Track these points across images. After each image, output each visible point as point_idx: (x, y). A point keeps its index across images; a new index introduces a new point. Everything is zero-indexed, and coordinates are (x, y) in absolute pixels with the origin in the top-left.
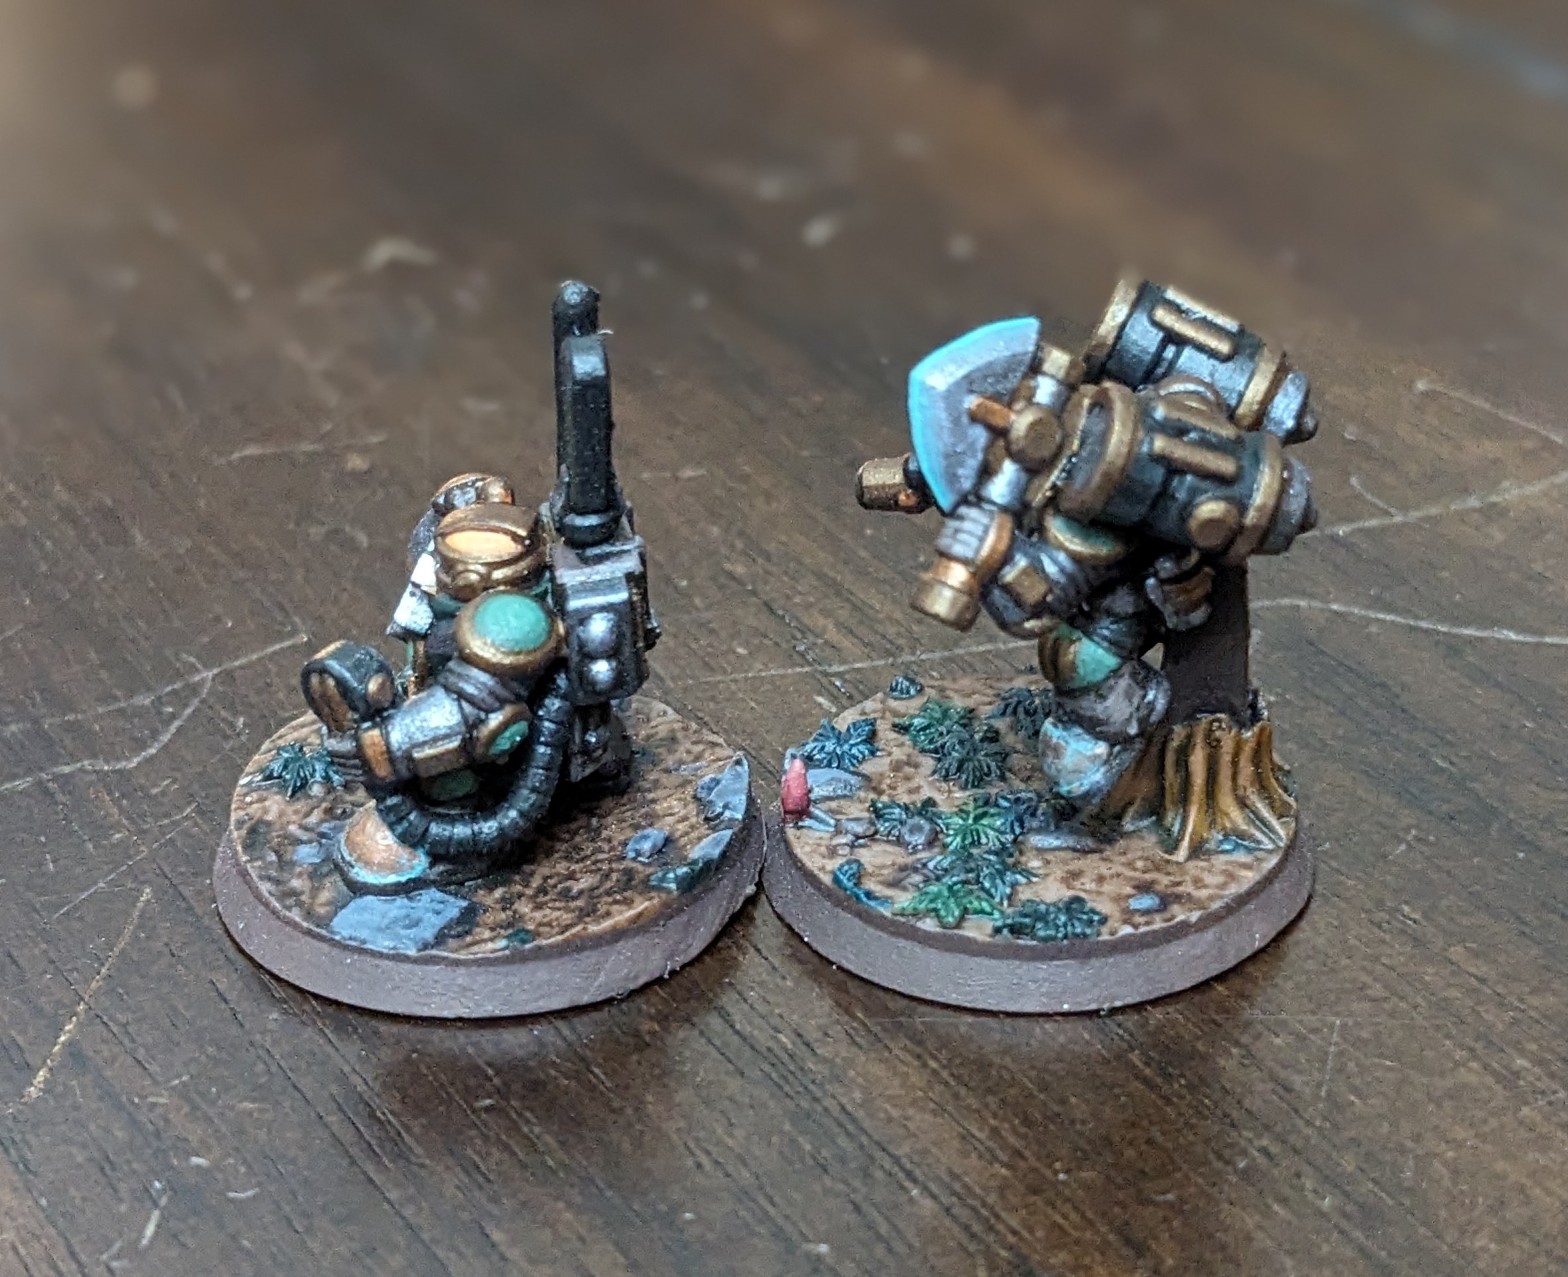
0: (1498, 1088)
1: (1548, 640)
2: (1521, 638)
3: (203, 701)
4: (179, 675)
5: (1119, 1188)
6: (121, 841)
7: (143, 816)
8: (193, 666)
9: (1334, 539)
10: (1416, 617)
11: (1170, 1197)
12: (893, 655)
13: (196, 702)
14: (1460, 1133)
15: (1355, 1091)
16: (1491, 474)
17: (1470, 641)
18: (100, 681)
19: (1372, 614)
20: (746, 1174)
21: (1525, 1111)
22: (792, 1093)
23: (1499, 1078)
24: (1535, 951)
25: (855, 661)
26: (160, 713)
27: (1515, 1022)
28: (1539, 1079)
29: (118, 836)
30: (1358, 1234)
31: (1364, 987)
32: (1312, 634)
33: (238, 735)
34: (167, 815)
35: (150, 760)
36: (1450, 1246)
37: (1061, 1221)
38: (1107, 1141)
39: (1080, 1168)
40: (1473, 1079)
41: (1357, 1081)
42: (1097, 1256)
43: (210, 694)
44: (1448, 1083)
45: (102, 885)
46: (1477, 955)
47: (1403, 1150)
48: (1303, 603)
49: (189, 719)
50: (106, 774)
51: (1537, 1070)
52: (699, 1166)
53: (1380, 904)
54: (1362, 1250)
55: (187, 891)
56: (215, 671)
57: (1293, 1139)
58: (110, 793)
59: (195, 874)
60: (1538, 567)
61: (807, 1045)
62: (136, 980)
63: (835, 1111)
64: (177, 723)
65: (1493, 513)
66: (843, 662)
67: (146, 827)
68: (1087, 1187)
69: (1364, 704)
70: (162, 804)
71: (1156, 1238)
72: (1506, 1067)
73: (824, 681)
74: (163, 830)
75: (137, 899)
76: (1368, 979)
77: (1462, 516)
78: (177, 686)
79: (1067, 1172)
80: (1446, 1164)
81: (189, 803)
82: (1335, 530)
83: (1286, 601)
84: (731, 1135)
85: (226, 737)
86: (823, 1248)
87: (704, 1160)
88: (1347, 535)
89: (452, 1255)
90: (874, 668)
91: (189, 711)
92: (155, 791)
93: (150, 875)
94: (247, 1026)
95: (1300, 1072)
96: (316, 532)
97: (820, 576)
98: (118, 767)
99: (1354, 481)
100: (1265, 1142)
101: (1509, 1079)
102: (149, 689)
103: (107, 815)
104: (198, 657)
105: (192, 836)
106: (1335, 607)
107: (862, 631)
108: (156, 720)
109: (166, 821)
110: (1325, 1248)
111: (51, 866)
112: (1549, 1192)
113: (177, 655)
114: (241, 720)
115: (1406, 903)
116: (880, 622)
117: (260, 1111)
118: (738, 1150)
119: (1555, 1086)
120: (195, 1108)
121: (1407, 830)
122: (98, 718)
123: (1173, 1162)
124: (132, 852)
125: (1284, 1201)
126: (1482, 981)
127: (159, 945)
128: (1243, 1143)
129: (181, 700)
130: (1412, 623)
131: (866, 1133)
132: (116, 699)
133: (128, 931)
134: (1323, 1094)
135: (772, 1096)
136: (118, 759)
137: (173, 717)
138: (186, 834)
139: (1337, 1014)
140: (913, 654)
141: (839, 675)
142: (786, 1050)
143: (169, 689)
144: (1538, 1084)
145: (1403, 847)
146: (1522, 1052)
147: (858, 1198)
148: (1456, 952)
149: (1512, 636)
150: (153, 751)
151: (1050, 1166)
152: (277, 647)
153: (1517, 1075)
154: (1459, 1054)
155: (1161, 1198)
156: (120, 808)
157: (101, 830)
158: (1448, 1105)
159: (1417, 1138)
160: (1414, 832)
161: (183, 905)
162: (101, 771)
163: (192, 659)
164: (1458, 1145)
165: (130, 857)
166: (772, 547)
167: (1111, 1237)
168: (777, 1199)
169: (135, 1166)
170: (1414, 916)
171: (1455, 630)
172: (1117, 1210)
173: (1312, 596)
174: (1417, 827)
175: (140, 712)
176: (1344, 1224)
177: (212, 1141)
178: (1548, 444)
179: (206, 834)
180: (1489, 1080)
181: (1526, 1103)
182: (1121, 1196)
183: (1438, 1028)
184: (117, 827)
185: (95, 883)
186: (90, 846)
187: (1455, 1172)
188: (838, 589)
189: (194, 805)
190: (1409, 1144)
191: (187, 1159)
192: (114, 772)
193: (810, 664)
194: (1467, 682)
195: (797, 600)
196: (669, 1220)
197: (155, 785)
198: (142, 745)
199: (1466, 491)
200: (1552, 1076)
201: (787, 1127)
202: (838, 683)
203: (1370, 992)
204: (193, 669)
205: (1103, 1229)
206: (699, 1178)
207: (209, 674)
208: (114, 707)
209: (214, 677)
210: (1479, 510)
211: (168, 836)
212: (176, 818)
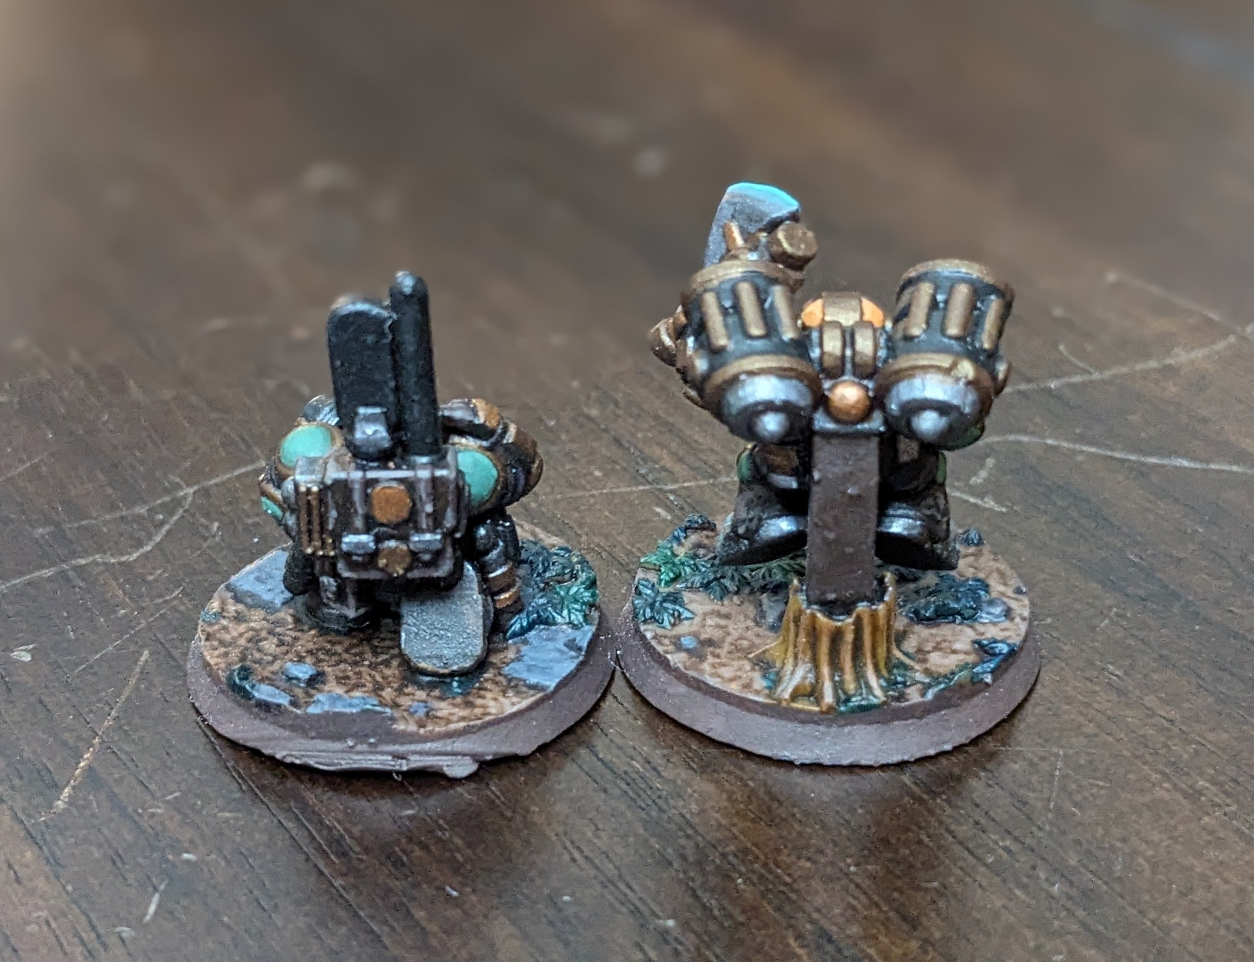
0: (1184, 802)
1: (1213, 466)
2: (1192, 465)
3: (185, 511)
4: (167, 491)
5: (898, 877)
6: (126, 615)
7: (141, 596)
8: (177, 484)
9: (1049, 391)
11: (936, 884)
12: (714, 477)
13: (181, 511)
14: (1155, 836)
15: (1076, 805)
16: (1166, 343)
17: (1154, 467)
19: (1078, 447)
20: (611, 866)
21: (1206, 819)
22: (643, 805)
23: (1186, 796)
24: (1210, 700)
25: (684, 482)
26: (153, 520)
27: (1196, 752)
28: (1216, 795)
29: (123, 611)
30: (1081, 913)
31: (1080, 726)
32: (1033, 461)
33: (214, 536)
34: (160, 596)
35: (146, 556)
36: (1153, 922)
37: (854, 902)
38: (886, 841)
39: (867, 863)
40: (1167, 796)
41: (1078, 798)
42: (882, 928)
43: (190, 505)
44: (1147, 798)
45: (111, 649)
46: (1167, 703)
47: (1113, 849)
48: (1025, 439)
49: (176, 523)
50: (113, 564)
51: (1214, 789)
52: (574, 860)
53: (1091, 663)
54: (1084, 925)
56: (195, 488)
57: (1028, 841)
58: (116, 580)
59: (182, 640)
60: (1204, 413)
61: (654, 769)
62: (137, 720)
63: (678, 818)
64: (167, 527)
65: (1170, 371)
66: (675, 481)
67: (144, 604)
68: (873, 877)
69: (1075, 515)
70: (156, 588)
71: (926, 915)
72: (1190, 787)
73: (661, 496)
74: (158, 607)
75: (137, 660)
76: (1081, 719)
77: (1145, 374)
78: (167, 499)
79: (857, 865)
80: (1147, 860)
81: (178, 587)
82: (1048, 384)
83: (1011, 438)
84: (598, 837)
85: (205, 539)
86: (671, 923)
87: (577, 855)
88: (1057, 389)
89: (386, 929)
90: (700, 487)
91: (175, 518)
92: (151, 578)
93: (148, 641)
95: (1034, 791)
96: (271, 384)
97: (657, 417)
98: (122, 560)
99: (1062, 348)
100: (1008, 843)
101: (1194, 795)
102: (145, 502)
103: (115, 595)
104: (181, 478)
105: (178, 611)
106: (1050, 442)
107: (691, 459)
108: (149, 525)
109: (160, 600)
110: (1056, 923)
111: (72, 634)
112: (1226, 881)
113: (166, 478)
114: (216, 524)
115: (1111, 663)
116: (702, 451)
117: (237, 819)
118: (604, 849)
119: (1228, 801)
120: (186, 816)
121: (1110, 608)
122: (105, 523)
123: (937, 858)
124: (134, 624)
125: (1024, 887)
127: (155, 694)
128: (991, 844)
129: (169, 509)
130: (1109, 453)
131: (700, 834)
132: (119, 509)
133: (132, 682)
134: (1052, 806)
135: (629, 807)
136: (122, 554)
137: (162, 523)
138: (175, 609)
139: (1062, 747)
140: (728, 476)
141: (673, 492)
142: (638, 772)
143: (159, 502)
144: (1216, 799)
145: (1107, 621)
146: (1201, 774)
147: (696, 885)
149: (1185, 463)
150: (148, 548)
151: (844, 861)
152: (243, 470)
153: (1200, 793)
154: (1155, 776)
155: (928, 885)
156: (124, 591)
157: (110, 608)
158: (1147, 814)
159: (1124, 840)
160: (1115, 610)
161: (173, 663)
162: (109, 563)
163: (178, 480)
164: (1156, 846)
165: (133, 627)
166: (619, 397)
167: (891, 914)
168: (635, 887)
169: (140, 860)
170: (1117, 673)
171: (1141, 460)
172: (896, 895)
173: (1033, 433)
174: (1118, 606)
175: (139, 519)
176: (1069, 904)
177: (199, 841)
178: (1206, 321)
179: (188, 610)
180: (1179, 796)
181: (1208, 814)
182: (899, 883)
183: (1137, 757)
184: (122, 604)
185: (105, 647)
186: (102, 620)
187: (1154, 867)
188: (671, 428)
189: (182, 588)
190: (1119, 844)
191: (180, 854)
192: (119, 563)
193: (650, 483)
194: (1152, 498)
195: (640, 435)
196: (552, 900)
197: (151, 574)
198: (140, 544)
199: (1147, 356)
200: (1226, 793)
201: (641, 831)
202: (672, 498)
203: (1084, 730)
204: (178, 487)
205: (885, 908)
206: (574, 870)
207: (191, 491)
208: (118, 514)
209: (195, 493)
210: (1158, 371)
211: (161, 612)
212: (167, 598)
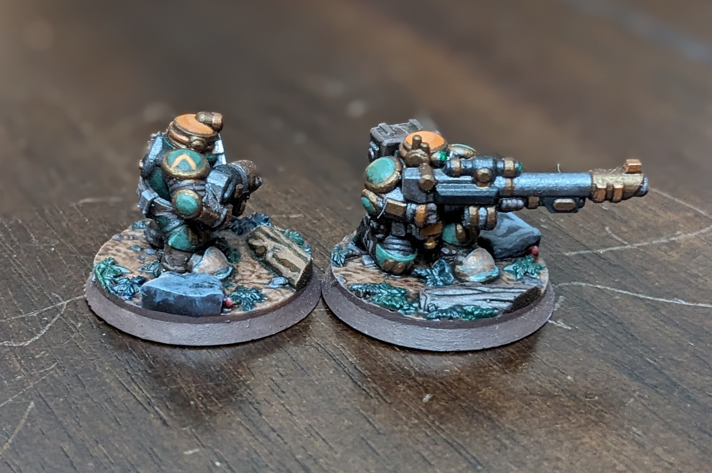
1: (700, 305)
2: (687, 304)
3: (61, 315)
4: (51, 303)
6: (20, 380)
7: (31, 368)
8: (57, 298)
9: (599, 255)
10: (637, 293)
13: (59, 315)
16: (672, 228)
17: (663, 304)
18: (14, 305)
19: (617, 290)
24: (697, 451)
26: (41, 320)
29: (19, 377)
32: (588, 298)
33: (78, 331)
34: (43, 368)
35: (35, 342)
43: (66, 311)
45: (11, 400)
46: (669, 452)
48: (584, 284)
49: (55, 323)
50: (15, 347)
55: (51, 404)
56: (68, 301)
58: (16, 357)
59: (56, 396)
62: (25, 445)
64: (49, 325)
65: (673, 245)
67: (32, 373)
69: (613, 332)
70: (41, 363)
74: (41, 375)
75: (27, 407)
76: (617, 462)
77: (659, 246)
78: (50, 307)
81: (54, 362)
82: (598, 251)
83: (575, 283)
85: (73, 333)
88: (604, 254)
91: (55, 319)
92: (37, 356)
93: (34, 396)
94: (78, 469)
98: (21, 344)
99: (607, 229)
102: (36, 309)
103: (15, 368)
104: (60, 294)
105: (54, 378)
106: (599, 286)
108: (39, 323)
109: (42, 371)
113: (50, 294)
114: (80, 324)
115: (635, 426)
121: (635, 391)
122: (11, 322)
124: (26, 385)
126: (671, 464)
127: (37, 429)
129: (51, 314)
130: (635, 295)
132: (20, 313)
133: (22, 422)
136: (20, 342)
137: (47, 322)
138: (52, 376)
143: (46, 309)
145: (632, 400)
148: (659, 450)
149: (684, 303)
150: (37, 338)
156: (20, 363)
157: (11, 375)
160: (637, 393)
161: (49, 410)
162: (12, 346)
163: (57, 295)
165: (25, 387)
170: (638, 433)
171: (656, 299)
173: (587, 281)
174: (640, 391)
175: (32, 319)
178: (697, 215)
179: (61, 377)
184: (19, 373)
185: (7, 399)
186: (6, 382)
189: (56, 363)
192: (18, 347)
194: (662, 323)
197: (38, 354)
198: (33, 335)
199: (660, 235)
204: (58, 300)
207: (65, 303)
208: (20, 316)
209: (68, 304)
210: (667, 244)
211: (43, 378)
212: (47, 369)
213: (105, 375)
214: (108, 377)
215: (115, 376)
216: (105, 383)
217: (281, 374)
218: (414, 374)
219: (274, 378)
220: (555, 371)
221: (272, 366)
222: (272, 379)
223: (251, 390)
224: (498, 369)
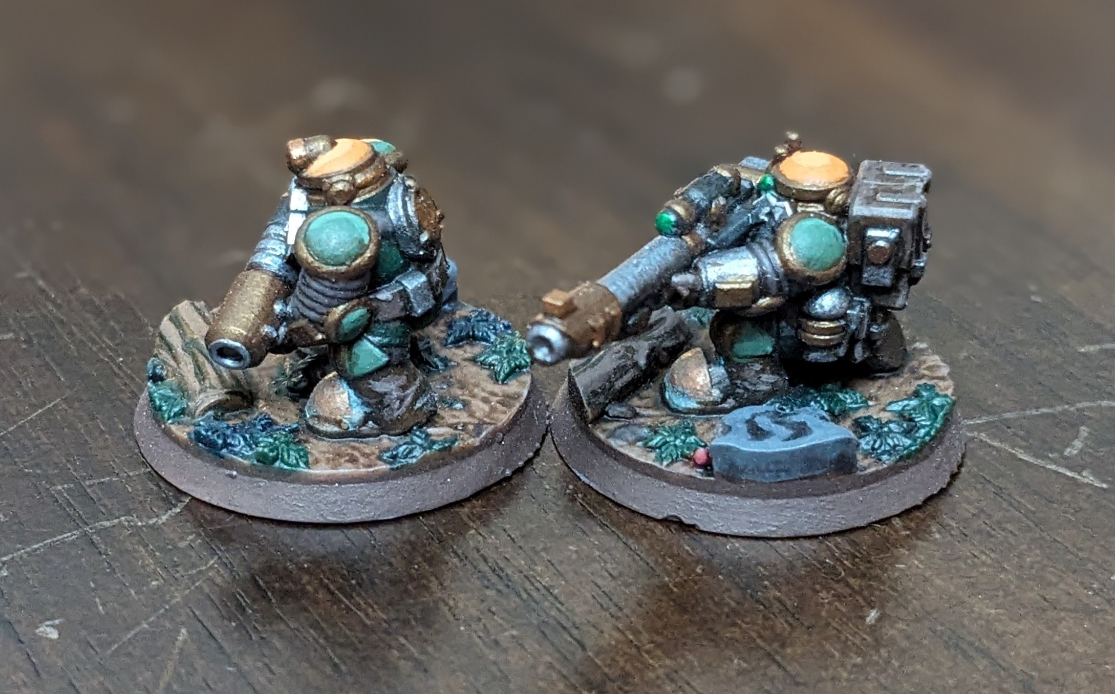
6: (158, 587)
7: (174, 566)
29: (154, 583)
34: (194, 566)
35: (175, 519)
45: (145, 626)
50: (141, 529)
55: (216, 633)
58: (146, 546)
59: (223, 618)
67: (177, 576)
70: (190, 557)
74: (192, 579)
75: (176, 639)
81: (213, 555)
92: (182, 544)
93: (183, 618)
98: (151, 523)
103: (145, 566)
105: (214, 584)
109: (194, 571)
111: (101, 608)
124: (168, 597)
133: (170, 665)
136: (149, 517)
138: (210, 582)
150: (177, 510)
156: (155, 560)
157: (140, 578)
162: (136, 527)
165: (167, 602)
179: (226, 582)
184: (154, 575)
185: (139, 624)
186: (133, 592)
189: (218, 558)
192: (147, 527)
197: (182, 539)
198: (168, 505)
211: (197, 584)
212: (204, 568)
213: (305, 578)
214: (309, 583)
215: (321, 580)
216: (304, 593)
217: (611, 575)
218: (843, 574)
219: (599, 581)
220: (1090, 566)
221: (594, 560)
222: (596, 584)
223: (562, 604)
224: (989, 561)
